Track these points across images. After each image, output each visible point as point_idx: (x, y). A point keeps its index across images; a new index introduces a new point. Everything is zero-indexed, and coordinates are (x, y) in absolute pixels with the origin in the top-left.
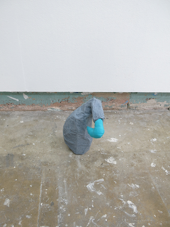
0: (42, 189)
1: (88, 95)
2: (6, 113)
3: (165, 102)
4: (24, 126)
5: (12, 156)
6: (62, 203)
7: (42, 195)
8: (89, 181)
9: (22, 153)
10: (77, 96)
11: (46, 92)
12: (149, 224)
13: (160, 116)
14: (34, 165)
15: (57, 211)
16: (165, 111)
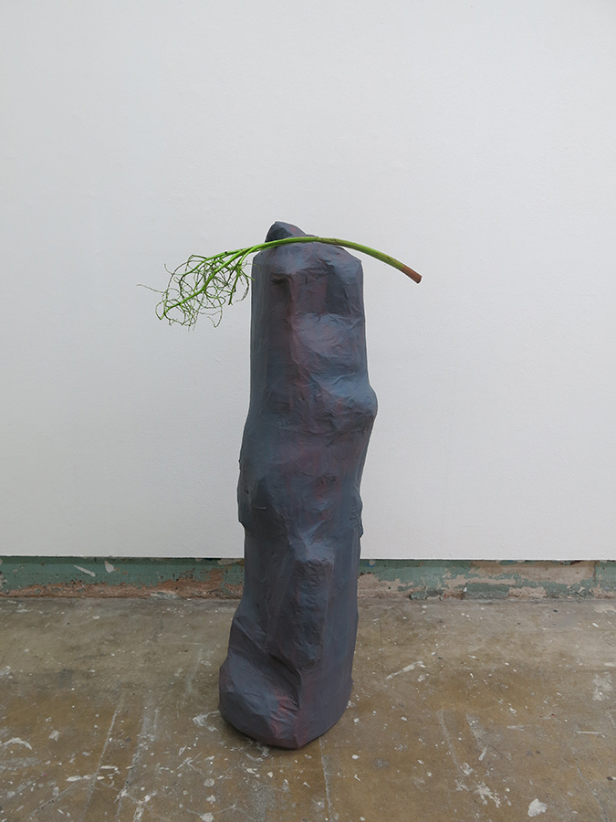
0: (115, 721)
1: (233, 565)
2: (67, 601)
3: (398, 580)
4: (100, 624)
5: (71, 672)
6: (144, 739)
7: (114, 729)
8: (199, 712)
9: (89, 669)
10: (210, 568)
11: (148, 558)
12: (281, 771)
13: (386, 610)
14: (108, 686)
15: (134, 748)
16: (400, 602)
